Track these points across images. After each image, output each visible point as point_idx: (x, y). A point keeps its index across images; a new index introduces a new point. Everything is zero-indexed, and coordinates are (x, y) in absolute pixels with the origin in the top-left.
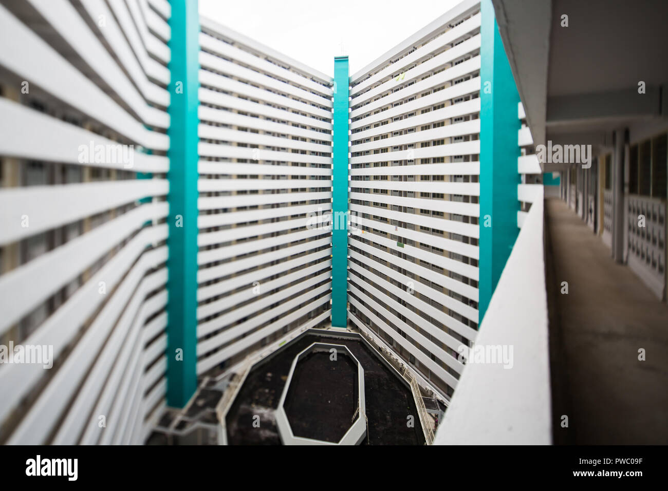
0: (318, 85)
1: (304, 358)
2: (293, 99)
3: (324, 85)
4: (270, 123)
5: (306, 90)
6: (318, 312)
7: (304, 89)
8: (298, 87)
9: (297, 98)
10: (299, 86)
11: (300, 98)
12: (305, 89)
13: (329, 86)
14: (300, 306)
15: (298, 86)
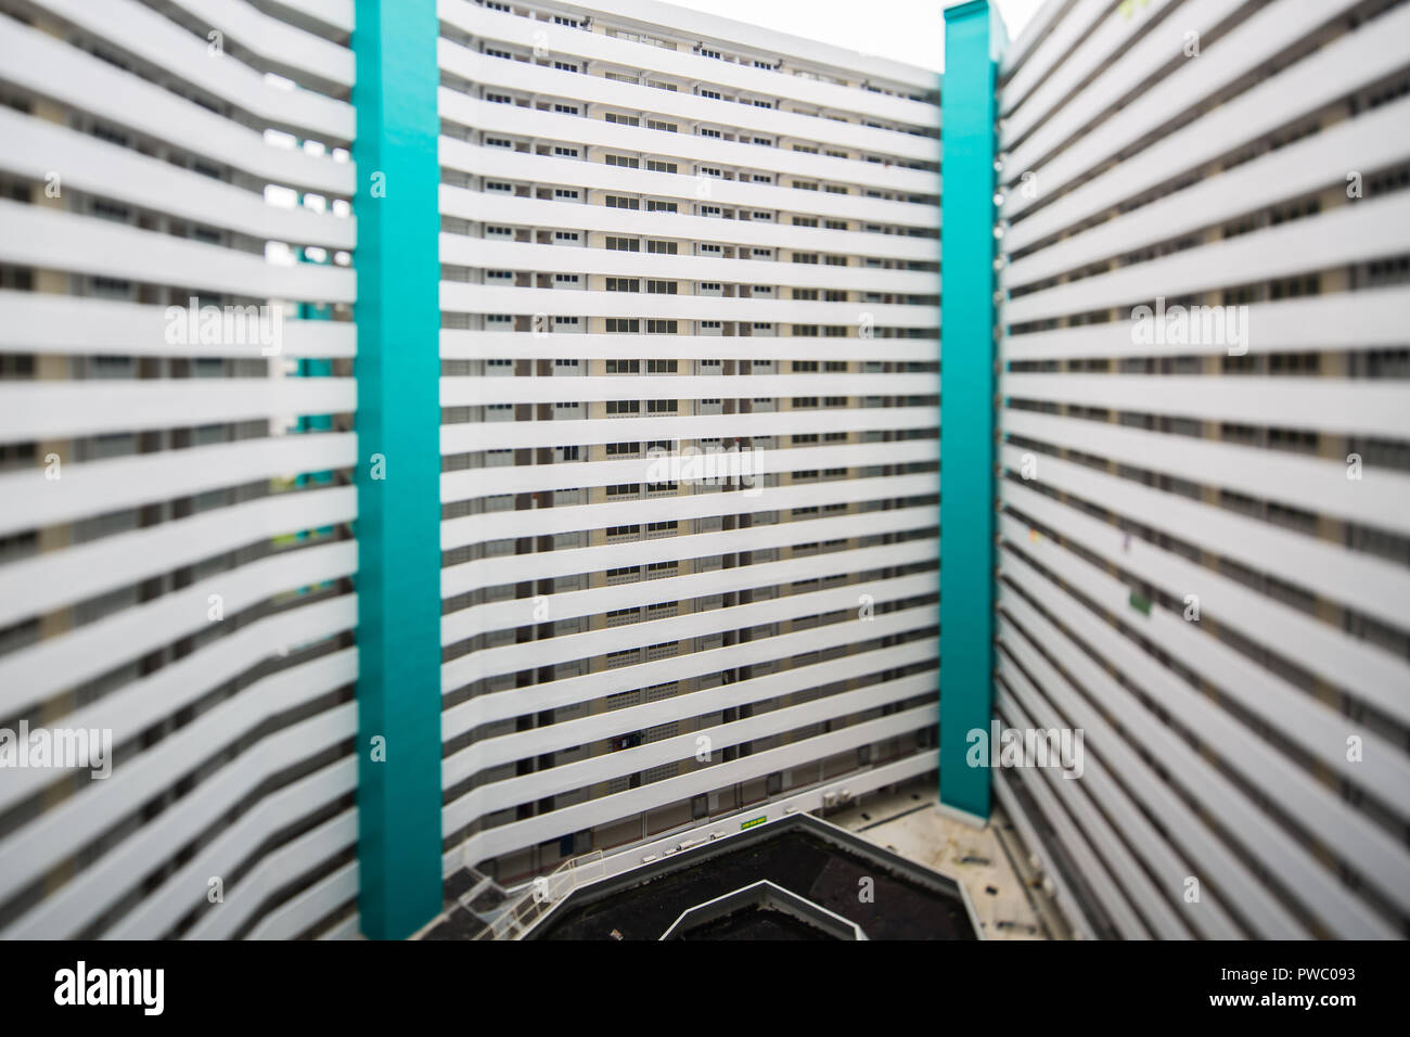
0: (893, 100)
1: (724, 919)
2: (796, 148)
3: (914, 98)
4: (715, 221)
5: (844, 120)
6: (895, 749)
7: (836, 119)
8: (816, 115)
9: (812, 146)
10: (817, 111)
11: (821, 144)
12: (840, 117)
13: (933, 98)
14: (828, 726)
15: (814, 111)
